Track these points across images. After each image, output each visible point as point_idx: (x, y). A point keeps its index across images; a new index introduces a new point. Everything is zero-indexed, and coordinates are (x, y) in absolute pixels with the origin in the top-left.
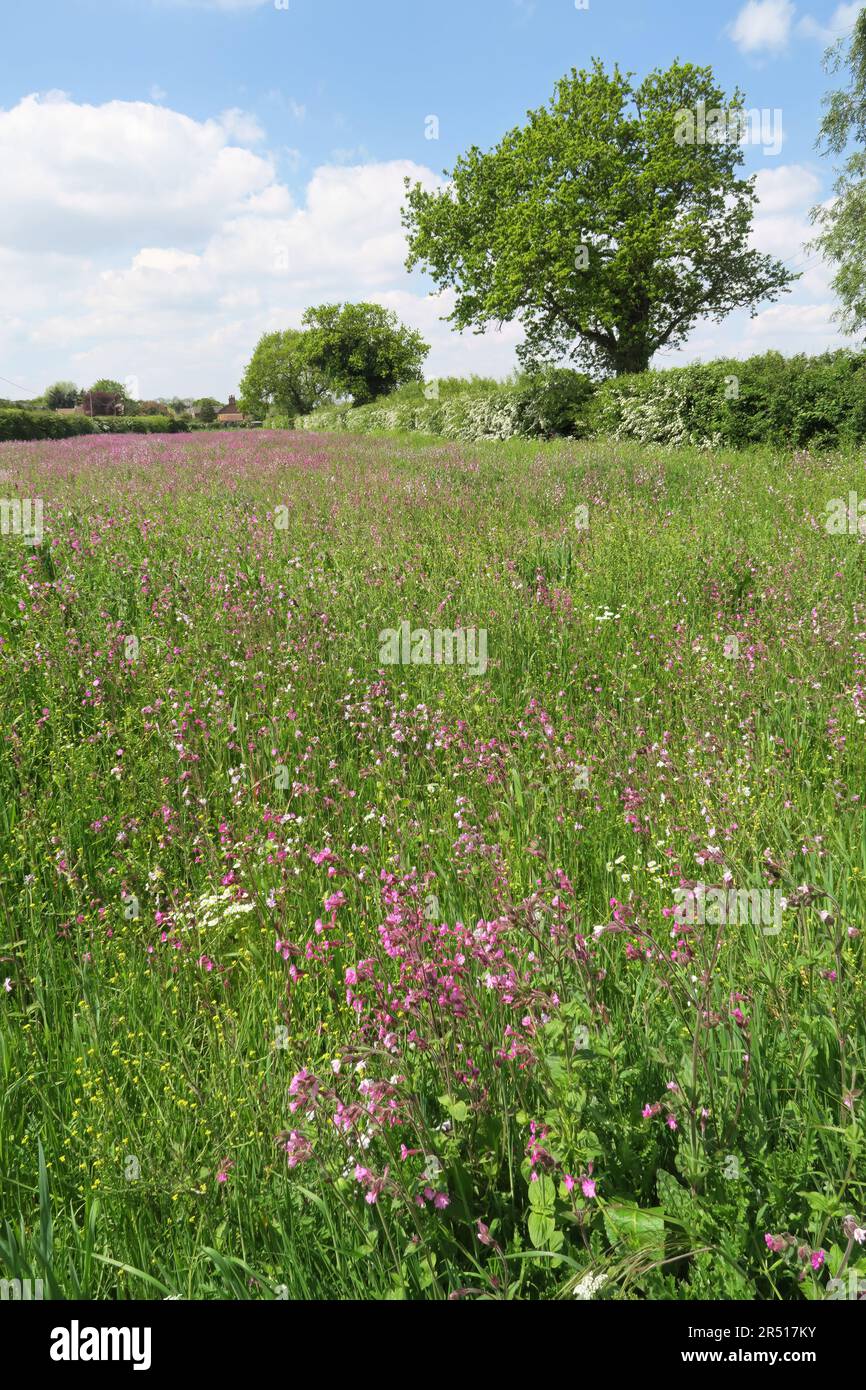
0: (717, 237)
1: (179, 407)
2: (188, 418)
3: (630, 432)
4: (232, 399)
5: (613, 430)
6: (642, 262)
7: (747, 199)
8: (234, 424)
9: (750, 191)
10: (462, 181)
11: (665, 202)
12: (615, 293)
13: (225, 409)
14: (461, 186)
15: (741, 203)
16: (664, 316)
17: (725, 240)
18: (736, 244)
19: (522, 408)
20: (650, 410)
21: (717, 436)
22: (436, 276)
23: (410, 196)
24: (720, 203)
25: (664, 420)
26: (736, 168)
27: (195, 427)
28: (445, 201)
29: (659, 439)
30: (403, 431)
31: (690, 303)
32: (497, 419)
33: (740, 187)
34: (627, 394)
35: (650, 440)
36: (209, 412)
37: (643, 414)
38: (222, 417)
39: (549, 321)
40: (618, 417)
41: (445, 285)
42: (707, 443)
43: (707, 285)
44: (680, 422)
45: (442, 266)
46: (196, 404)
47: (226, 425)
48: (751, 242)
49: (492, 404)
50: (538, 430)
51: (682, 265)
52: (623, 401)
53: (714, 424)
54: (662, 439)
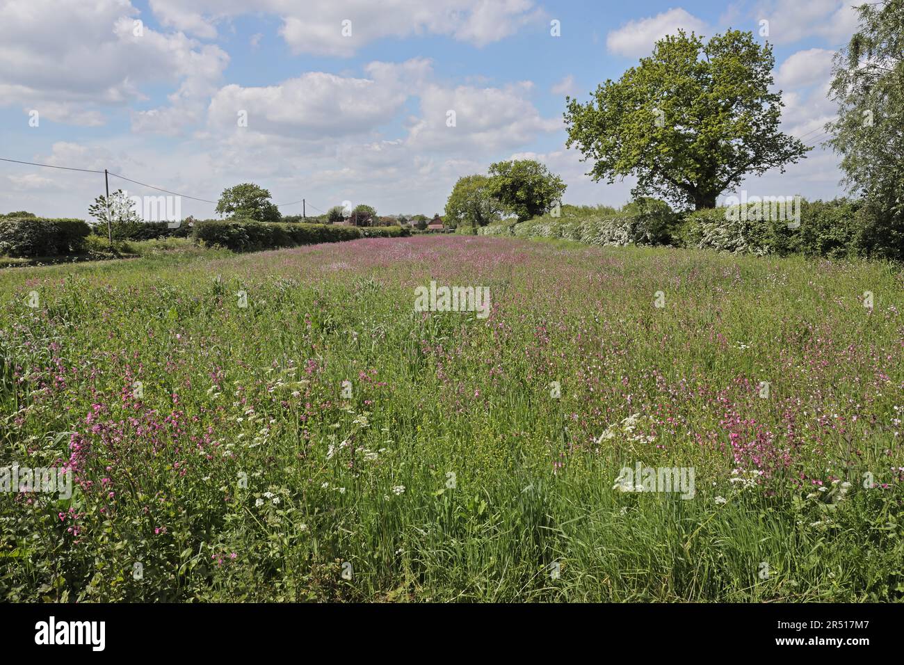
0: (758, 126)
1: (403, 220)
2: (410, 227)
3: (709, 244)
4: (437, 216)
5: (698, 242)
6: (713, 144)
7: (776, 104)
8: (437, 231)
9: (778, 100)
10: (601, 98)
11: (726, 109)
12: (697, 160)
13: (432, 222)
14: (600, 101)
15: (773, 107)
16: (724, 172)
17: (763, 127)
18: (770, 130)
19: (634, 226)
20: (722, 231)
21: (766, 248)
22: (583, 150)
23: (570, 107)
24: (759, 107)
25: (731, 237)
26: (769, 87)
27: (414, 233)
28: (590, 109)
29: (728, 248)
30: (555, 238)
31: (741, 164)
32: (618, 233)
33: (772, 98)
34: (707, 221)
35: (721, 249)
36: (422, 224)
37: (717, 233)
38: (430, 227)
39: (652, 175)
40: (701, 234)
41: (589, 155)
42: (760, 252)
43: (751, 154)
44: (742, 239)
45: (587, 145)
46: (413, 218)
47: (432, 231)
48: (779, 129)
49: (615, 224)
50: (646, 241)
51: (736, 143)
52: (704, 225)
53: (765, 241)
54: (731, 248)
